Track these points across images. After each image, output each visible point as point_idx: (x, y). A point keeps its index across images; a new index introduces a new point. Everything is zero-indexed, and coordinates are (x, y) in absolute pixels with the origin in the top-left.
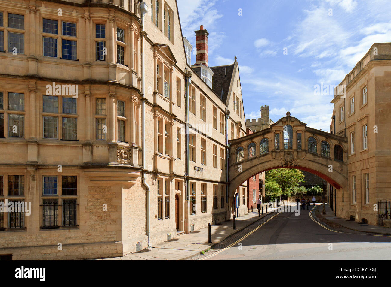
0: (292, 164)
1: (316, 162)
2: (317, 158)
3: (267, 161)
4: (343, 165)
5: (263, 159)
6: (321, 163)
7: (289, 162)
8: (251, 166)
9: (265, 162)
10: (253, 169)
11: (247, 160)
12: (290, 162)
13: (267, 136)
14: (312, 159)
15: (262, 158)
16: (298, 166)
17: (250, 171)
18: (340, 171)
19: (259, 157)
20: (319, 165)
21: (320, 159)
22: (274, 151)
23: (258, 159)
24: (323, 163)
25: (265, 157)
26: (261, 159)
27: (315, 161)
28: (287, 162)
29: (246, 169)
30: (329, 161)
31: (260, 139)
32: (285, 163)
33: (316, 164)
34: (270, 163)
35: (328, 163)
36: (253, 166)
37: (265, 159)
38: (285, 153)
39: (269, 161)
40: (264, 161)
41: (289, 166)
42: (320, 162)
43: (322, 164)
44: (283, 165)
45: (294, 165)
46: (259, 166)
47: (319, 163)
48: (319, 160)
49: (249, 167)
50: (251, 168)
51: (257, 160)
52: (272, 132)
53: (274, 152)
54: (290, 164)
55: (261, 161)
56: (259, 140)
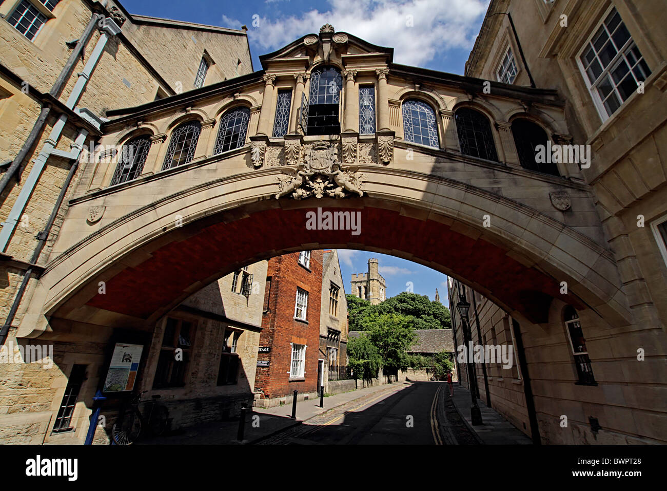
0: (336, 186)
2: (448, 165)
3: (227, 179)
4: (569, 191)
5: (215, 170)
6: (464, 181)
7: (319, 180)
9: (220, 180)
10: (163, 208)
11: (149, 175)
12: (325, 177)
13: (247, 96)
14: (422, 168)
15: (213, 166)
16: (362, 194)
17: (150, 215)
18: (559, 216)
19: (202, 163)
20: (454, 192)
21: (459, 165)
22: (259, 135)
23: (195, 172)
24: (474, 183)
25: (224, 162)
26: (208, 170)
28: (313, 178)
29: (133, 210)
30: (502, 175)
32: (305, 182)
34: (240, 184)
35: (498, 183)
36: (166, 195)
37: (224, 169)
38: (309, 145)
39: (234, 177)
41: (319, 196)
42: (458, 177)
43: (469, 188)
44: (294, 191)
45: (345, 190)
46: (192, 198)
47: (453, 183)
48: (453, 170)
49: (148, 202)
53: (260, 138)
54: (326, 188)
56: (214, 109)
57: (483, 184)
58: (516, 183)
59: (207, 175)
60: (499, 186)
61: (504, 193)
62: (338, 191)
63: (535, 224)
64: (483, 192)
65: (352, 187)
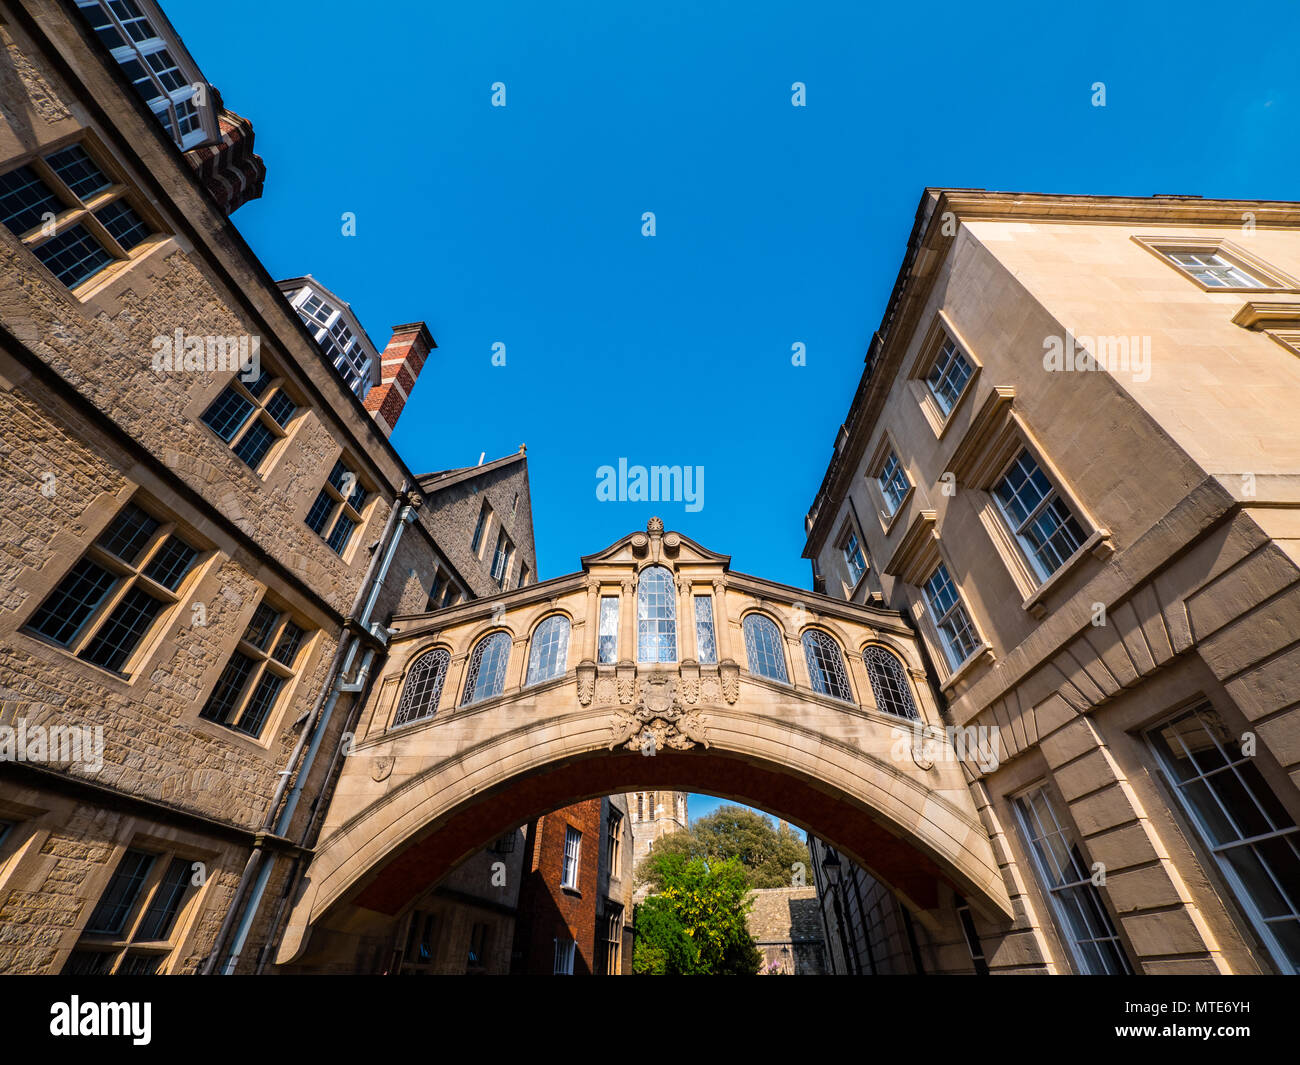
0: (678, 734)
1: (792, 726)
2: (797, 706)
3: (550, 720)
5: (533, 708)
6: (818, 730)
7: (659, 726)
8: (467, 744)
9: (541, 723)
10: (471, 762)
11: (450, 712)
12: (666, 723)
13: (566, 604)
14: (771, 711)
15: (529, 701)
16: (707, 747)
17: (454, 771)
18: (923, 776)
19: (516, 697)
20: (811, 744)
21: (812, 707)
22: (587, 664)
23: (509, 710)
24: (831, 732)
25: (545, 696)
26: (525, 707)
27: (790, 720)
29: (432, 763)
30: (858, 721)
31: (533, 613)
33: (797, 739)
34: (566, 728)
35: (854, 731)
36: (475, 743)
37: (545, 705)
38: (643, 677)
39: (559, 718)
40: (535, 720)
41: (659, 747)
42: (812, 724)
43: (825, 739)
44: (630, 740)
45: (689, 739)
46: (507, 746)
47: (807, 732)
49: (450, 750)
50: (458, 757)
51: (502, 711)
52: (586, 589)
53: (589, 668)
54: (666, 736)
55: (522, 718)
56: (528, 618)
57: (837, 732)
58: (873, 732)
59: (524, 714)
60: (856, 736)
61: (864, 746)
62: (680, 739)
63: (898, 787)
64: (841, 745)
65: (697, 736)
